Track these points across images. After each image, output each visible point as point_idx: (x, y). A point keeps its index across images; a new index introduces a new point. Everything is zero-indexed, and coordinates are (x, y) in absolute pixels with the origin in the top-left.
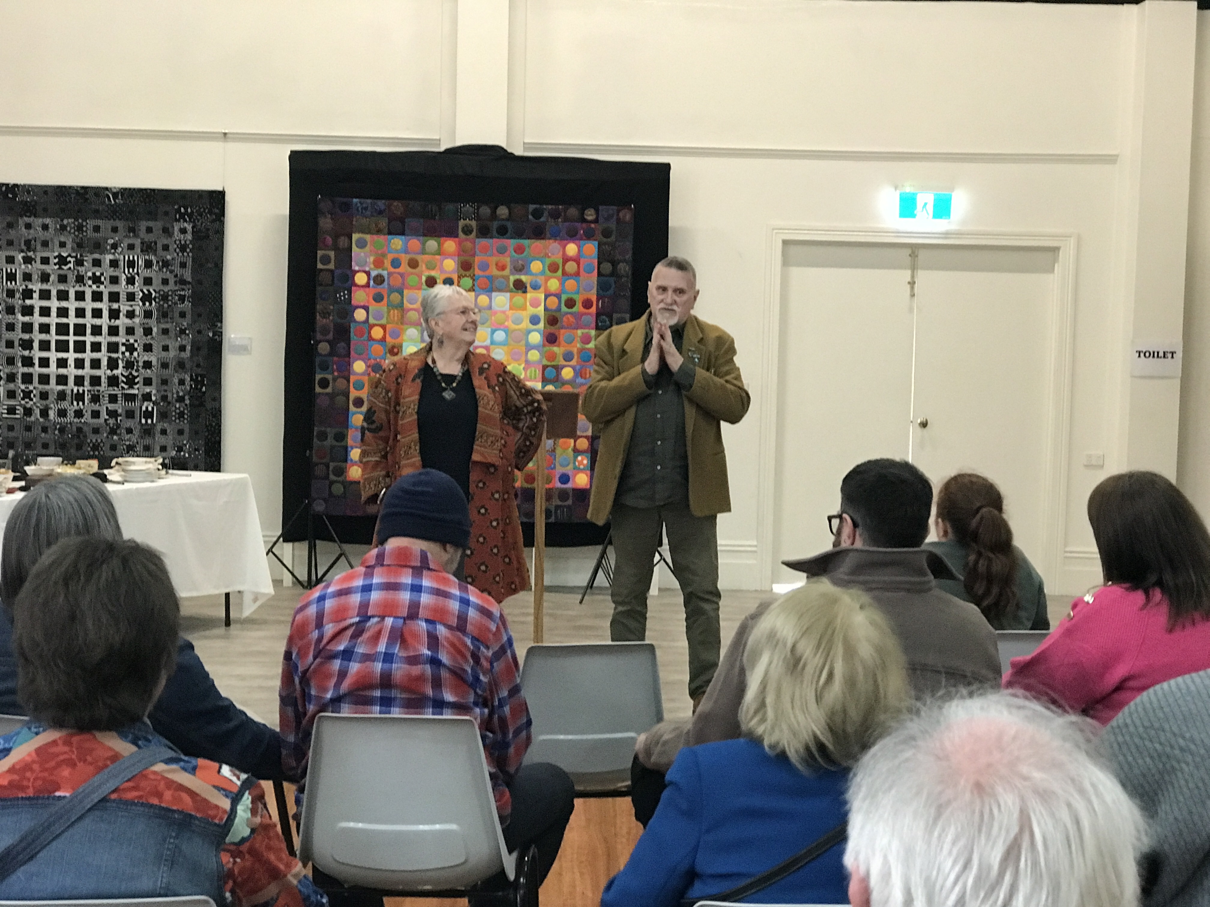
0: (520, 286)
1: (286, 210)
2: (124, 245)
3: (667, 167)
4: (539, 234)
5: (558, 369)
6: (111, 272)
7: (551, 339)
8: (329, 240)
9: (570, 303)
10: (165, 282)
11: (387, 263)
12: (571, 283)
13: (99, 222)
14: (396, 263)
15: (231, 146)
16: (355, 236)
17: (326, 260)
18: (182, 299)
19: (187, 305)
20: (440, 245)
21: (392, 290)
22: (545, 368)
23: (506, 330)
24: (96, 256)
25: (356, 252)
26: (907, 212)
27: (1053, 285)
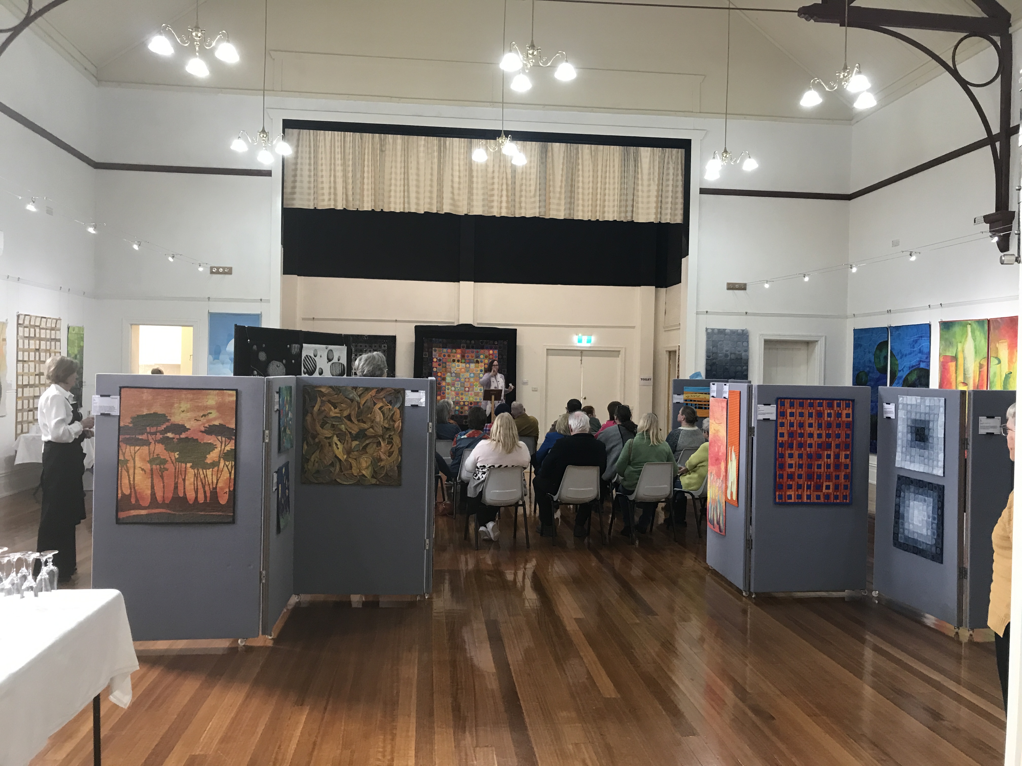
0: (477, 362)
1: (414, 341)
3: (516, 330)
4: (482, 348)
8: (426, 350)
11: (442, 356)
13: (361, 344)
14: (444, 356)
15: (398, 324)
16: (433, 349)
17: (426, 355)
20: (456, 351)
21: (443, 363)
25: (434, 353)
26: (580, 341)
27: (619, 361)
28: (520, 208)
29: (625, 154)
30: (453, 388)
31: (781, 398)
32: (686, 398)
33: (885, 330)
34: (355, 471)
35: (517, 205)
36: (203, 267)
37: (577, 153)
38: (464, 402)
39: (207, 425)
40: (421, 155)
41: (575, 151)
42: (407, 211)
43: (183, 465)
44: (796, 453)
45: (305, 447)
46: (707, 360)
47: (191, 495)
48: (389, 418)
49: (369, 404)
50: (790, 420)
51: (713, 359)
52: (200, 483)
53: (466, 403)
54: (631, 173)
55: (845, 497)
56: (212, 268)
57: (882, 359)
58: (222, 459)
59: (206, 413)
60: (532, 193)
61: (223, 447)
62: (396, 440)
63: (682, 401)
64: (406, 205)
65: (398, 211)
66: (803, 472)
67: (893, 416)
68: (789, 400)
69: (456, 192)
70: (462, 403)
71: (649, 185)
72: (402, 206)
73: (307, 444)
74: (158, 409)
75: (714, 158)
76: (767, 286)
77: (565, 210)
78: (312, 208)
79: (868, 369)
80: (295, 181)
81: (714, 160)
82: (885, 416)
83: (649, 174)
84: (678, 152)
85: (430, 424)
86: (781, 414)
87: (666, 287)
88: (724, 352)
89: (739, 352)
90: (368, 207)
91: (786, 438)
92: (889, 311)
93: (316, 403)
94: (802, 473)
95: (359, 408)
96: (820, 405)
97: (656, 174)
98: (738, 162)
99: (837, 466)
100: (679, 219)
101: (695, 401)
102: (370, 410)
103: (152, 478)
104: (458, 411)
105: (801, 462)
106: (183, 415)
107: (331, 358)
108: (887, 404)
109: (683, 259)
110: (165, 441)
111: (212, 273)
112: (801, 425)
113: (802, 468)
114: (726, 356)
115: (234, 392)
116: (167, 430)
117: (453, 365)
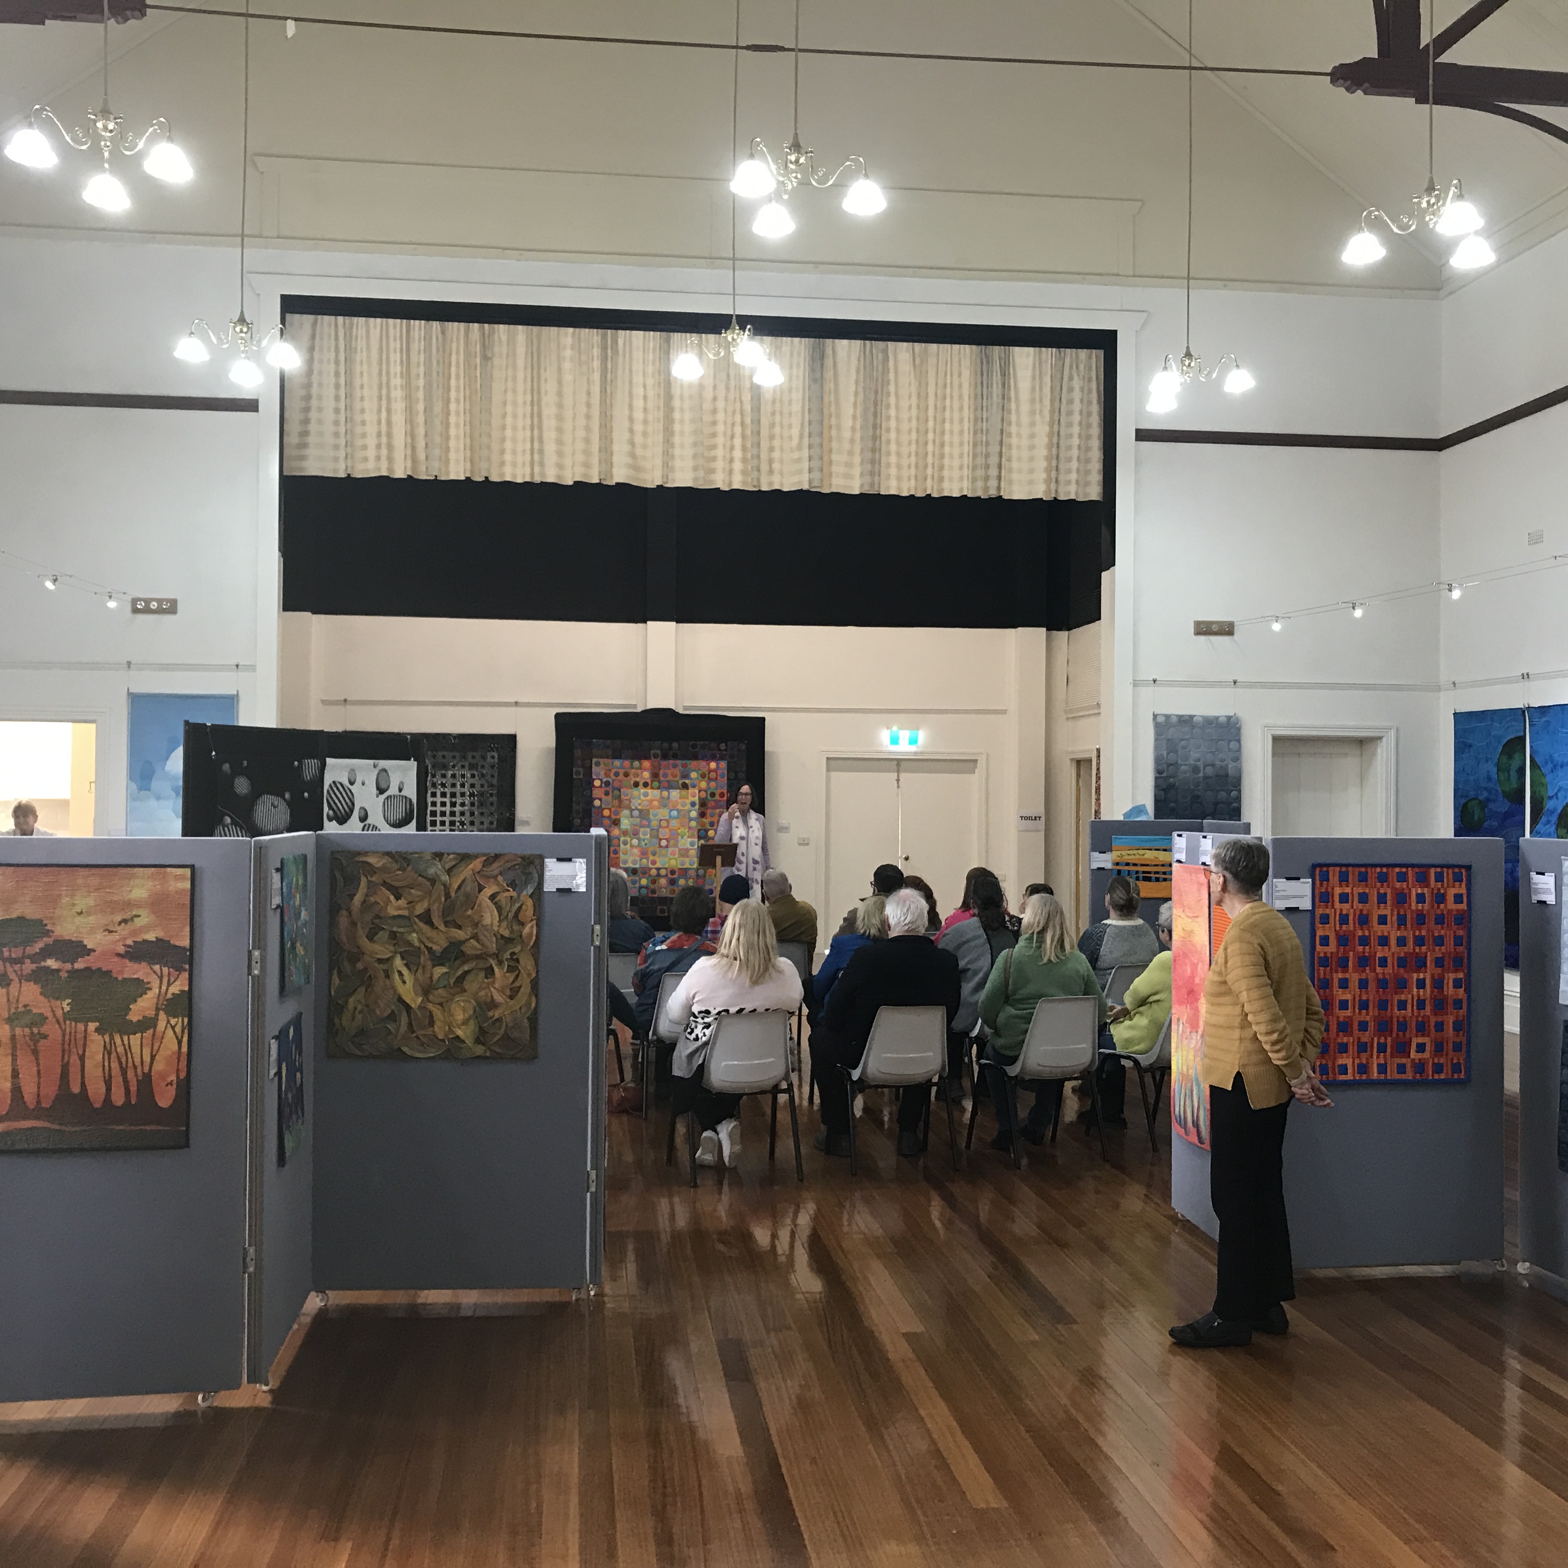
0: (685, 786)
1: (553, 744)
2: (459, 765)
3: (763, 719)
4: (695, 757)
5: (707, 831)
6: (452, 781)
7: (702, 815)
8: (579, 762)
9: (713, 795)
10: (482, 786)
11: (612, 774)
12: (713, 784)
13: (445, 753)
14: (617, 774)
15: (520, 710)
16: (594, 760)
17: (578, 773)
18: (491, 795)
19: (495, 799)
20: (641, 764)
21: (614, 789)
22: (699, 830)
23: (678, 810)
24: (443, 772)
25: (594, 768)
26: (895, 741)
27: (975, 780)
28: (771, 472)
29: (982, 360)
30: (635, 842)
31: (1321, 865)
32: (1118, 860)
33: (1518, 714)
34: (439, 1030)
35: (764, 467)
36: (117, 599)
37: (886, 359)
38: (658, 869)
39: (129, 942)
40: (567, 365)
41: (880, 355)
42: (537, 479)
43: (81, 1026)
44: (1354, 978)
45: (336, 981)
46: (1156, 778)
47: (96, 1090)
48: (511, 915)
49: (468, 888)
50: (1341, 910)
51: (1170, 777)
52: (115, 1065)
53: (663, 872)
54: (996, 399)
55: (1456, 1068)
56: (134, 601)
57: (1513, 774)
58: (161, 1013)
59: (127, 916)
60: (795, 441)
61: (164, 988)
62: (527, 964)
63: (1109, 866)
64: (537, 469)
65: (519, 480)
66: (1369, 1016)
67: (1551, 899)
68: (1338, 869)
69: (639, 440)
70: (654, 872)
71: (1032, 424)
72: (528, 470)
73: (339, 972)
74: (26, 909)
75: (1165, 368)
76: (1276, 627)
77: (862, 475)
78: (342, 475)
79: (1485, 794)
80: (306, 421)
81: (1165, 373)
82: (1535, 899)
83: (1033, 401)
84: (1090, 357)
85: (597, 927)
86: (1321, 897)
87: (1069, 629)
88: (1192, 762)
89: (1222, 760)
90: (457, 473)
91: (1332, 948)
92: (1526, 676)
93: (358, 889)
94: (1368, 1018)
95: (448, 896)
96: (1402, 878)
97: (1047, 402)
98: (1214, 376)
99: (1440, 1005)
100: (1094, 493)
101: (1135, 865)
102: (471, 901)
103: (14, 1057)
104: (646, 887)
105: (1364, 997)
106: (79, 920)
107: (383, 786)
108: (1538, 873)
109: (1103, 574)
110: (42, 976)
111: (135, 611)
112: (1364, 920)
113: (1367, 1009)
114: (1196, 769)
115: (188, 872)
116: (46, 953)
117: (635, 792)
